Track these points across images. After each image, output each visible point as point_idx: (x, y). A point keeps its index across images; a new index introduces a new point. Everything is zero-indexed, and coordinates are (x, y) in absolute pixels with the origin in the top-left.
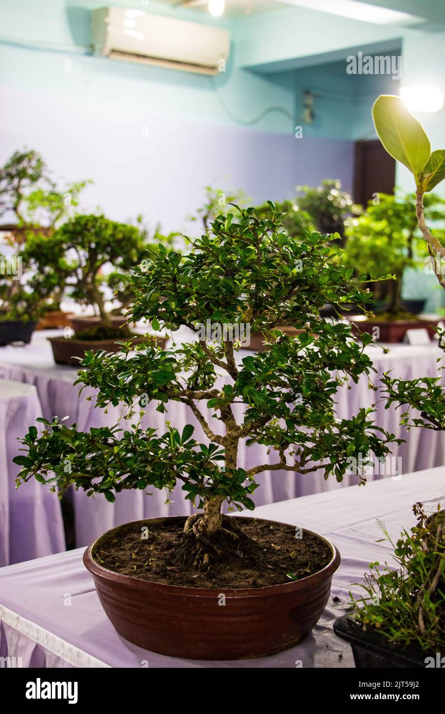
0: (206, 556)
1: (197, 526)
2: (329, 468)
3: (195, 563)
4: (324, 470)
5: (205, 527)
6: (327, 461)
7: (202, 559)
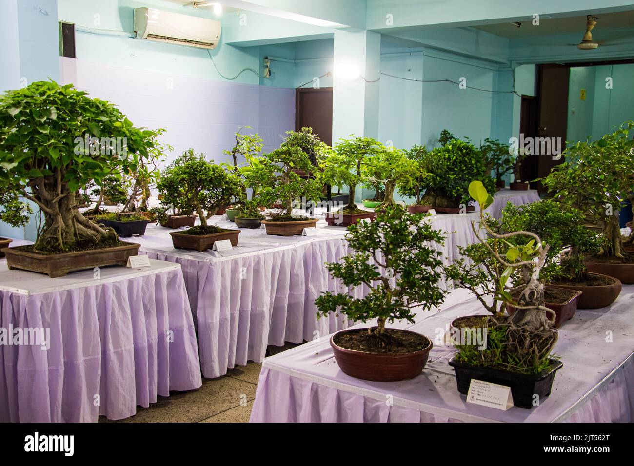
0: (383, 343)
1: (376, 331)
2: (425, 305)
3: (380, 346)
4: (423, 306)
5: (380, 332)
6: (424, 302)
7: (382, 344)
